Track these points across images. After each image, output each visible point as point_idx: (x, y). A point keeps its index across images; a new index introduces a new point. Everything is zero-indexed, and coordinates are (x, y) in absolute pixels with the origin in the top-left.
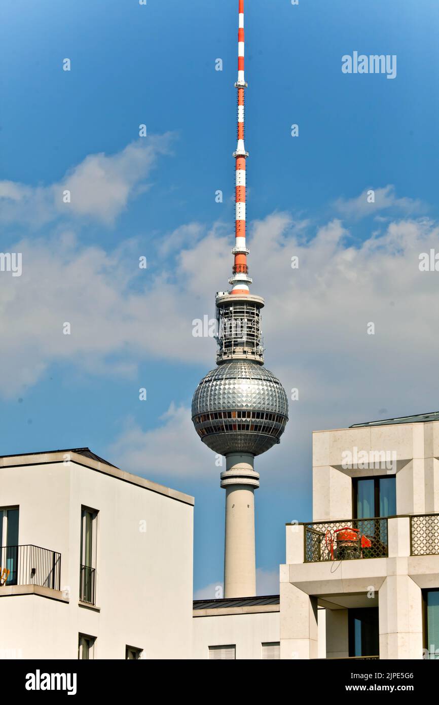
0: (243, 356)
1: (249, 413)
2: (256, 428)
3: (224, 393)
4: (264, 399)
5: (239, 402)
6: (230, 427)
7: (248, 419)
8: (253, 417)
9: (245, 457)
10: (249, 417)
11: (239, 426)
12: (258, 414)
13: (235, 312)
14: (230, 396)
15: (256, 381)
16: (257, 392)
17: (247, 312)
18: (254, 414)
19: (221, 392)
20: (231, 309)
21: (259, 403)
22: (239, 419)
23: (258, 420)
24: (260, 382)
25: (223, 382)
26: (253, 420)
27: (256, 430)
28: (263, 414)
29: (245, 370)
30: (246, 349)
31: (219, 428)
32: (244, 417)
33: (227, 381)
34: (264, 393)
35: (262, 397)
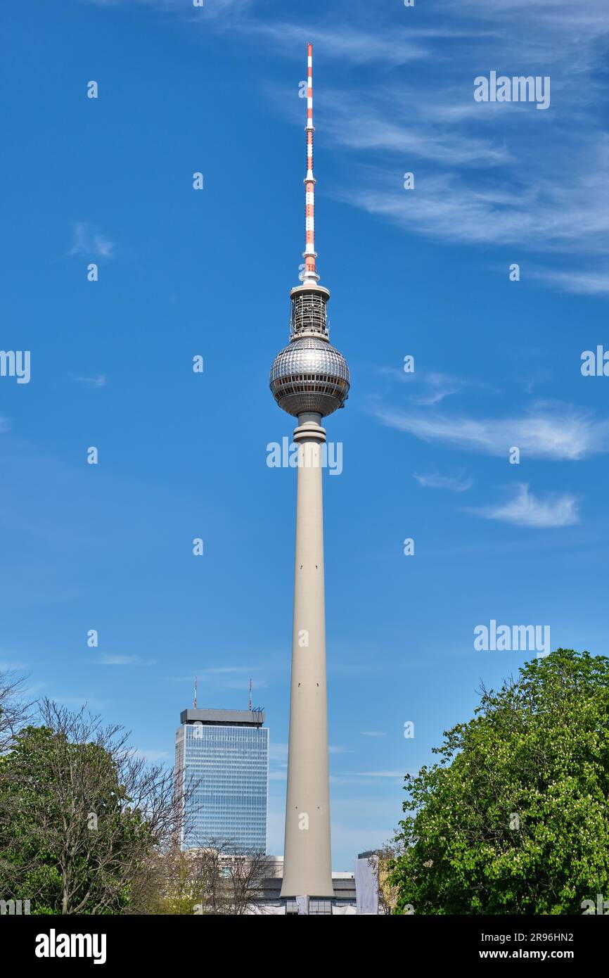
0: (310, 334)
1: (313, 376)
2: (320, 388)
3: (293, 361)
4: (326, 364)
5: (305, 367)
6: (299, 388)
7: (313, 381)
8: (317, 379)
9: (313, 416)
10: (313, 379)
11: (306, 387)
12: (321, 377)
13: (304, 300)
14: (298, 363)
15: (320, 351)
16: (320, 359)
17: (314, 300)
18: (317, 377)
19: (291, 360)
20: (301, 297)
21: (322, 368)
22: (305, 381)
23: (321, 382)
24: (323, 352)
25: (292, 353)
26: (317, 382)
27: (320, 390)
28: (325, 377)
29: (312, 343)
30: (313, 328)
31: (289, 390)
32: (309, 379)
33: (295, 352)
34: (326, 360)
35: (325, 363)
